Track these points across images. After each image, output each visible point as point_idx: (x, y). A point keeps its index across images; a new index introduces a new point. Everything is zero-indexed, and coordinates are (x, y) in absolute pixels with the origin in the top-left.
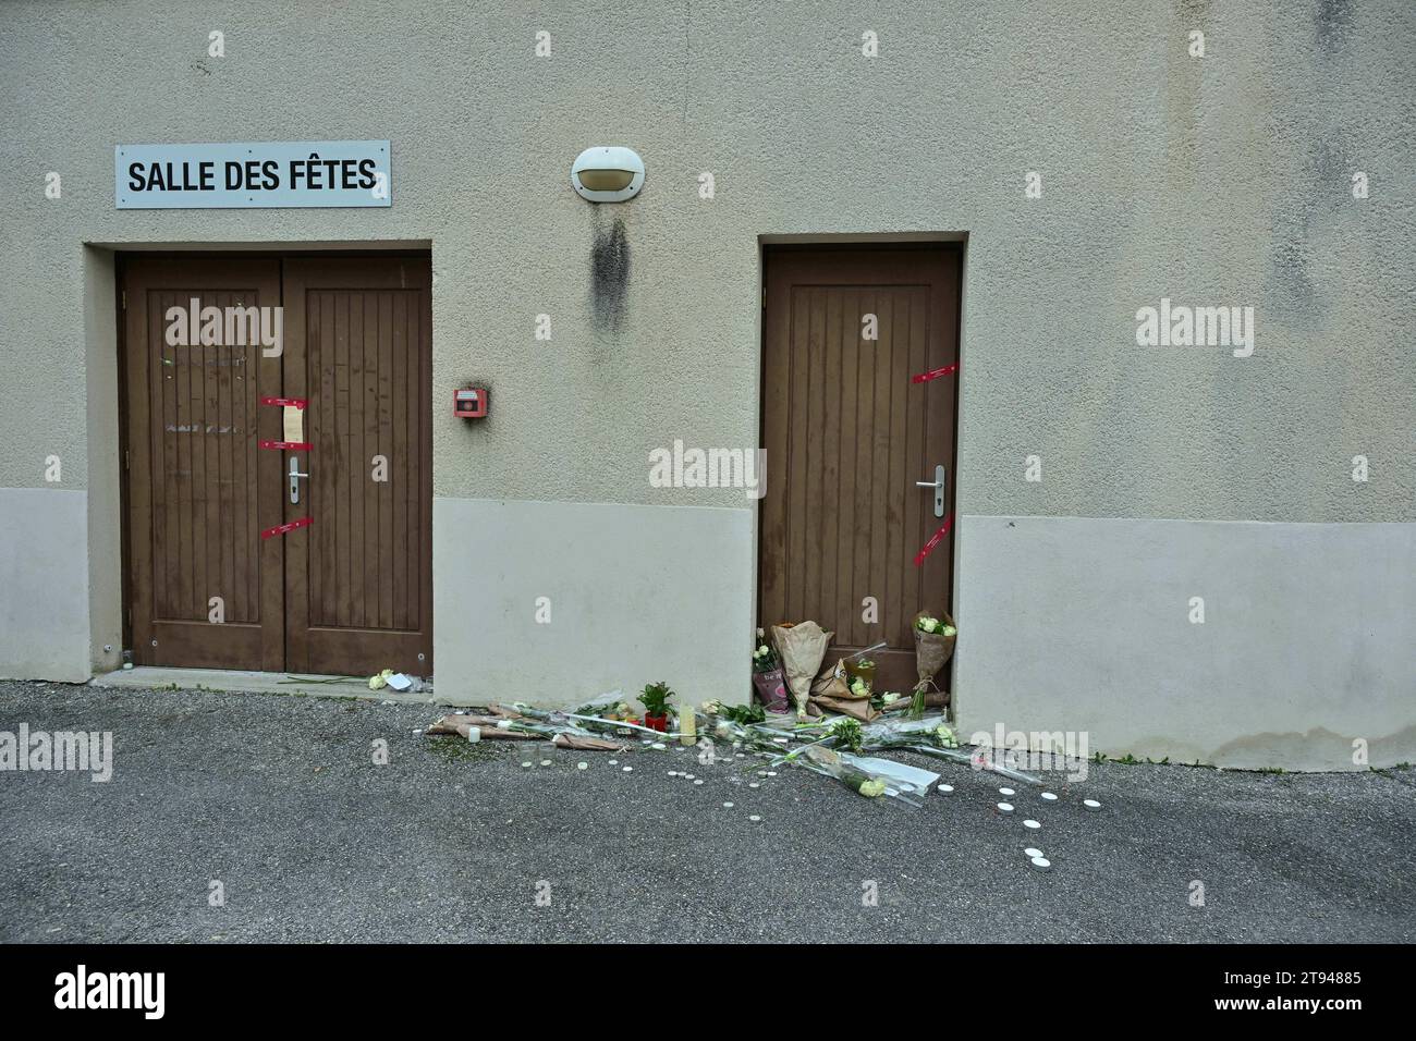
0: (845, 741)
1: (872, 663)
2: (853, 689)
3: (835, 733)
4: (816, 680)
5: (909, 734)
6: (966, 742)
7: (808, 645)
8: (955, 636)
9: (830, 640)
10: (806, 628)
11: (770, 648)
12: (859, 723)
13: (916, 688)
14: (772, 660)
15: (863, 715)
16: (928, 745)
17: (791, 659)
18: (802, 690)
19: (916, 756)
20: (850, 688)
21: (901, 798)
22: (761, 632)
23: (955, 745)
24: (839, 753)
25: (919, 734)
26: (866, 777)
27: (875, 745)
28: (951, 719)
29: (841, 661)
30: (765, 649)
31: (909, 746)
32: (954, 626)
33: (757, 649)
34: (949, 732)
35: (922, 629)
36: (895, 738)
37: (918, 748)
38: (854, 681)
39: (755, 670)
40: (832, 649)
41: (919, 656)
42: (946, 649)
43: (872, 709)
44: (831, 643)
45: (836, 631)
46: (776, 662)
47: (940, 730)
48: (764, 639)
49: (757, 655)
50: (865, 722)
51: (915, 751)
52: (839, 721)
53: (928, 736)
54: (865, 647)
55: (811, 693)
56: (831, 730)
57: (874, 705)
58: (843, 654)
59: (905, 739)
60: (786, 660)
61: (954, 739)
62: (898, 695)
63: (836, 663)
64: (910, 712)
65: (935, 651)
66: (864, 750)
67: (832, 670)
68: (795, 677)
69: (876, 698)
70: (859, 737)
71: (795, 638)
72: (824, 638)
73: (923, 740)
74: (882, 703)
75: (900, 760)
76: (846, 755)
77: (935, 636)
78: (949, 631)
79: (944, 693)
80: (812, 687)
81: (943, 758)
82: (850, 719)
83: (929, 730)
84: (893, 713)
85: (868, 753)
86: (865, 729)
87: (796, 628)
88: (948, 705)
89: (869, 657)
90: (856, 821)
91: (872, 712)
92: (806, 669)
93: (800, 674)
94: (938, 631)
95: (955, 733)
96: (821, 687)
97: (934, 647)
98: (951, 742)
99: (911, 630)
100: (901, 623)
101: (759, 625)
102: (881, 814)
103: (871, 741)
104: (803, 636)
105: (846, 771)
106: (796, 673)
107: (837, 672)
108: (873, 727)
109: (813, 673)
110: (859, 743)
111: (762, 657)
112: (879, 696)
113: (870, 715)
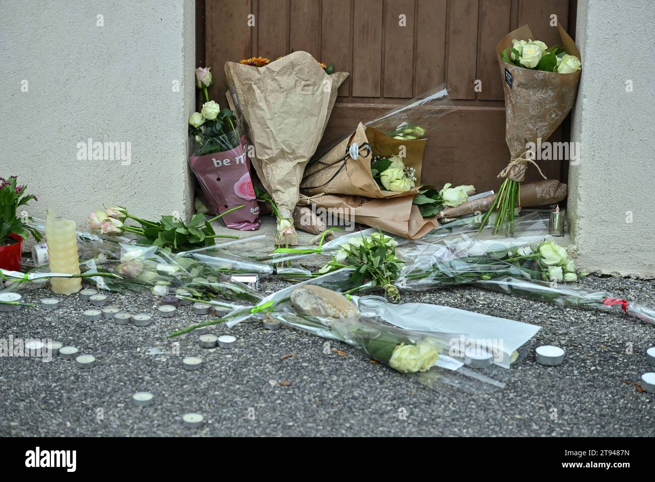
0: (368, 276)
1: (420, 131)
2: (384, 180)
3: (348, 262)
4: (313, 165)
5: (487, 258)
6: (592, 270)
7: (296, 99)
8: (578, 75)
9: (340, 89)
10: (293, 65)
11: (224, 105)
12: (393, 242)
13: (502, 174)
14: (227, 129)
15: (403, 228)
16: (522, 278)
17: (264, 125)
18: (286, 183)
19: (499, 298)
20: (378, 179)
21: (468, 373)
22: (206, 76)
23: (571, 277)
24: (355, 298)
25: (506, 259)
26: (403, 338)
27: (423, 281)
28: (566, 229)
29: (361, 128)
30: (212, 109)
31: (487, 280)
32: (579, 57)
33: (198, 109)
34: (562, 252)
35: (516, 63)
36: (461, 267)
37: (503, 283)
38: (387, 165)
39: (193, 148)
40: (340, 105)
41: (509, 112)
42: (561, 97)
43: (418, 216)
44: (342, 94)
45: (352, 71)
46: (236, 132)
47: (546, 251)
48: (210, 88)
49: (197, 120)
50: (405, 240)
51: (497, 289)
52: (357, 239)
53: (522, 261)
54: (407, 99)
55: (303, 190)
56: (341, 256)
57: (424, 208)
58: (364, 115)
59: (478, 267)
60: (255, 128)
61: (570, 266)
62: (471, 188)
63: (351, 132)
64: (492, 219)
65: (541, 103)
66: (402, 292)
67: (343, 146)
68: (272, 160)
69: (428, 195)
70: (392, 268)
71: (270, 84)
72: (328, 84)
73: (513, 270)
74: (440, 204)
75: (470, 306)
76: (367, 301)
77: (541, 74)
78: (567, 65)
79: (555, 182)
80: (305, 179)
81: (549, 299)
82: (377, 236)
83: (525, 252)
84: (459, 222)
85: (407, 296)
86: (405, 253)
87: (275, 65)
88: (563, 204)
89: (415, 118)
90: (382, 415)
91: (419, 220)
92: (294, 145)
93: (283, 155)
94: (547, 64)
95: (573, 255)
96: (322, 178)
97: (540, 95)
98: (564, 272)
99: (496, 63)
100: (478, 51)
101: (201, 60)
102: (429, 402)
103: (415, 275)
104: (287, 81)
105: (367, 329)
106: (274, 152)
107: (354, 147)
108: (421, 249)
109: (307, 151)
110: (393, 279)
111: (208, 123)
112: (432, 192)
113: (415, 228)
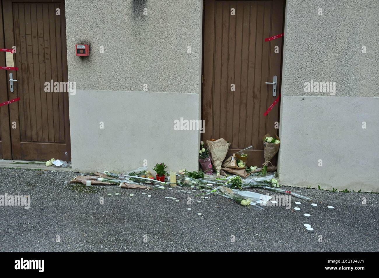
0: (235, 185)
1: (246, 155)
2: (239, 165)
3: (231, 182)
4: (224, 162)
5: (260, 182)
6: (283, 185)
7: (221, 148)
8: (279, 144)
9: (230, 146)
10: (220, 141)
11: (206, 149)
12: (241, 178)
13: (264, 164)
14: (207, 154)
15: (243, 175)
16: (268, 186)
17: (214, 153)
18: (219, 165)
19: (263, 190)
20: (237, 165)
21: (257, 206)
22: (202, 143)
23: (278, 186)
24: (233, 190)
25: (264, 182)
26: (243, 198)
27: (247, 186)
28: (277, 176)
29: (234, 154)
30: (204, 150)
31: (260, 186)
32: (280, 140)
33: (201, 150)
34: (276, 181)
35: (267, 141)
36: (255, 184)
37: (264, 187)
38: (239, 162)
39: (200, 158)
40: (230, 149)
41: (265, 151)
42: (276, 149)
43: (246, 173)
44: (230, 147)
45: (232, 143)
46: (208, 155)
47: (273, 180)
48: (203, 145)
49: (201, 152)
50: (243, 177)
51: (262, 188)
52: (233, 177)
53: (268, 183)
54: (244, 148)
55: (222, 167)
56: (230, 180)
57: (247, 171)
58: (234, 152)
59: (259, 184)
60: (212, 154)
61: (278, 184)
62: (257, 167)
63: (232, 155)
64: (261, 174)
65: (272, 150)
66: (243, 188)
67: (230, 158)
68: (216, 160)
69: (248, 168)
70: (241, 183)
71: (216, 145)
72: (228, 145)
73: (266, 184)
74: (250, 170)
75: (257, 192)
76: (235, 190)
77: (272, 144)
78: (277, 142)
79: (275, 166)
80: (222, 164)
81: (274, 191)
82: (237, 177)
83: (268, 181)
84: (254, 174)
85: (244, 189)
86: (243, 180)
87: (217, 141)
88: (276, 171)
89: (245, 152)
90: (239, 215)
91: (246, 174)
92: (220, 157)
93: (218, 159)
94: (273, 142)
95: (279, 182)
96: (226, 164)
97: (271, 148)
98: (277, 185)
99: (262, 141)
100: (258, 139)
101: (202, 140)
102: (249, 212)
103: (246, 185)
104: (219, 144)
105: (236, 196)
106: (216, 159)
107: (233, 158)
108: (246, 180)
109: (223, 159)
110: (241, 186)
111: (203, 153)
112: (249, 168)
113: (245, 175)
